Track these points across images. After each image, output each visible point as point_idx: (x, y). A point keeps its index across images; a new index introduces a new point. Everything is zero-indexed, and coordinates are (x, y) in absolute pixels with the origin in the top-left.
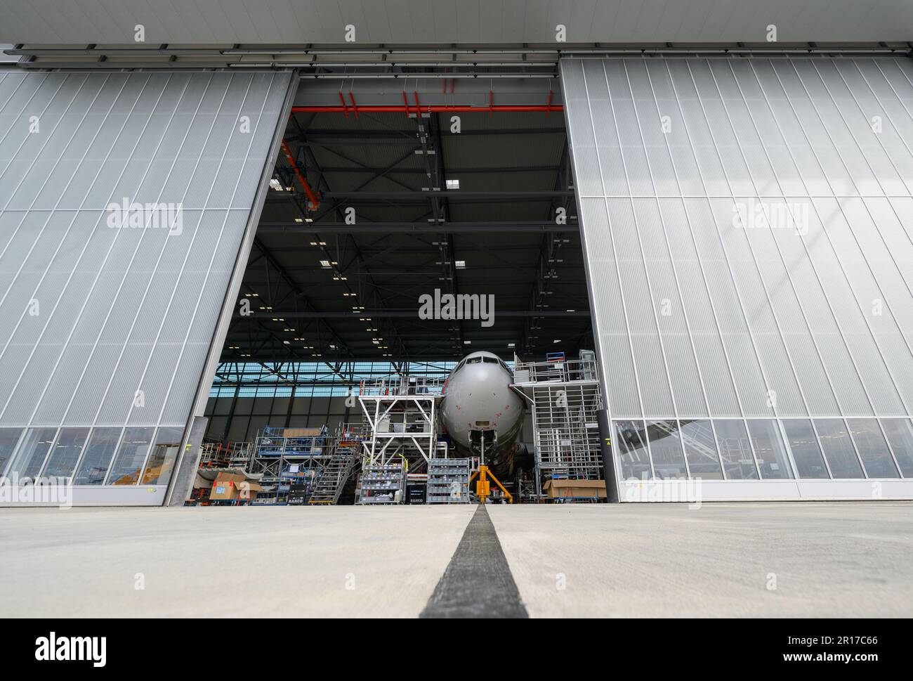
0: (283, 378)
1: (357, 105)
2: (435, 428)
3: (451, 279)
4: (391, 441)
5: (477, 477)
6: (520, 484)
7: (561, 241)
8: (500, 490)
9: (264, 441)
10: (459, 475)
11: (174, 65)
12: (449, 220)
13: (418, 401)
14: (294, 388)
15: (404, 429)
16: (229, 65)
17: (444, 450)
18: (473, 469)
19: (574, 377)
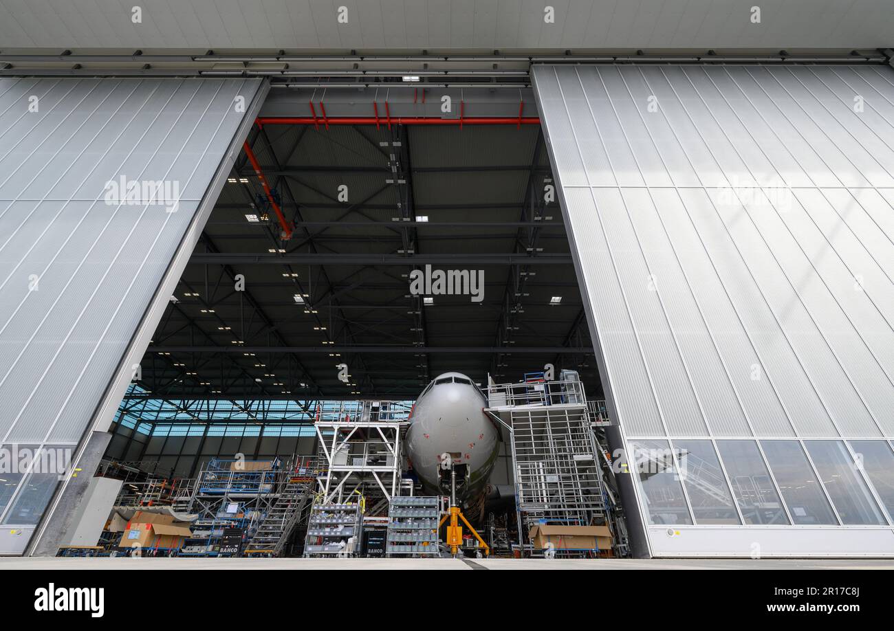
0: (252, 417)
1: (327, 116)
2: (399, 462)
3: (419, 313)
4: (348, 475)
5: (447, 522)
6: (492, 532)
7: (528, 274)
8: (475, 539)
9: (208, 475)
10: (426, 518)
11: (147, 73)
12: (417, 252)
13: (381, 428)
14: (263, 427)
15: (366, 463)
16: (200, 72)
17: (409, 489)
18: (442, 512)
19: (557, 400)
